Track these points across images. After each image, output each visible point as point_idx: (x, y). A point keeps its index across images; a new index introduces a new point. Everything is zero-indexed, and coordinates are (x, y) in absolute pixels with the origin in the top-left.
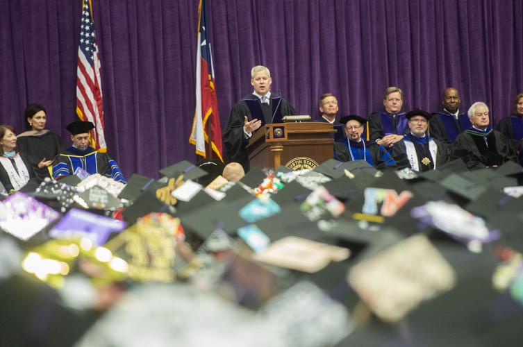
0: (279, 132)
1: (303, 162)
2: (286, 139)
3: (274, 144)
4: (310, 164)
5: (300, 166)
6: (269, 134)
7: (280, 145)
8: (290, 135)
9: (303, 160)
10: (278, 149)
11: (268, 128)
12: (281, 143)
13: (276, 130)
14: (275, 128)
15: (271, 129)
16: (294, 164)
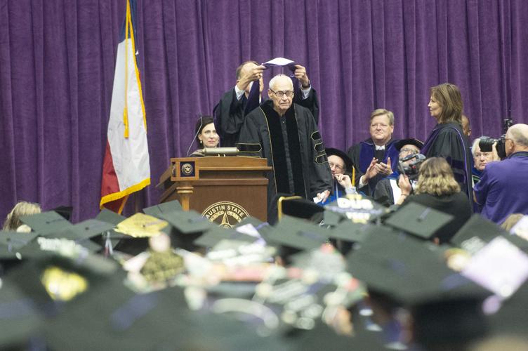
0: (187, 168)
1: (226, 207)
2: (197, 178)
3: (181, 183)
4: (236, 210)
5: (222, 213)
6: (175, 171)
7: (188, 186)
8: (203, 173)
9: (226, 206)
10: (186, 190)
11: (174, 163)
12: (191, 183)
13: (185, 166)
14: (182, 163)
15: (178, 164)
16: (214, 210)
